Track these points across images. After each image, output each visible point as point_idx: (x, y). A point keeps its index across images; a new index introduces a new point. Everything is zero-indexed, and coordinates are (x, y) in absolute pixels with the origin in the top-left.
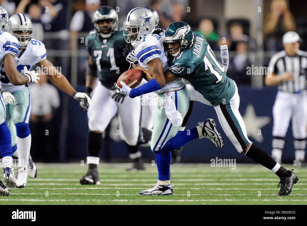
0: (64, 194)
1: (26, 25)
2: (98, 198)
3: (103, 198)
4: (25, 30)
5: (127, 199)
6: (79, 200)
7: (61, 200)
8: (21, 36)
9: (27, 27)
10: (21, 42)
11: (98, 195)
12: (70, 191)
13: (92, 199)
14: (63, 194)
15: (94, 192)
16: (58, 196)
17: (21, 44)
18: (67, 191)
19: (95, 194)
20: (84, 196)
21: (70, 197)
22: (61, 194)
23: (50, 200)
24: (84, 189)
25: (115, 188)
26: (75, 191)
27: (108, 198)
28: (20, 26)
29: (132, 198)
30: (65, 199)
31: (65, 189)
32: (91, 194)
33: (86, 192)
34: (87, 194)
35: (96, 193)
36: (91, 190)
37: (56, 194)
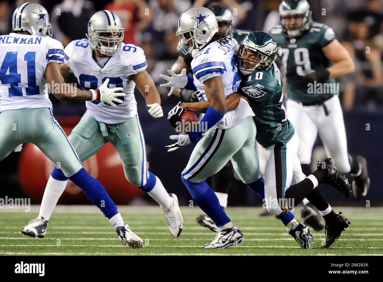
0: (253, 247)
1: (115, 25)
2: (297, 252)
3: (304, 252)
4: (114, 31)
5: (335, 253)
6: (272, 254)
7: (249, 254)
8: (110, 40)
9: (117, 28)
10: (110, 48)
11: (297, 248)
12: (261, 243)
13: (288, 253)
14: (251, 247)
15: (291, 245)
16: (245, 250)
17: (109, 50)
18: (256, 242)
19: (293, 247)
20: (278, 249)
21: (261, 251)
22: (250, 246)
23: (236, 254)
24: (279, 240)
25: (318, 239)
26: (267, 242)
27: (310, 252)
28: (108, 26)
29: (341, 252)
30: (254, 254)
31: (254, 240)
32: (288, 247)
33: (282, 244)
34: (283, 247)
35: (295, 246)
36: (289, 241)
37: (243, 247)
